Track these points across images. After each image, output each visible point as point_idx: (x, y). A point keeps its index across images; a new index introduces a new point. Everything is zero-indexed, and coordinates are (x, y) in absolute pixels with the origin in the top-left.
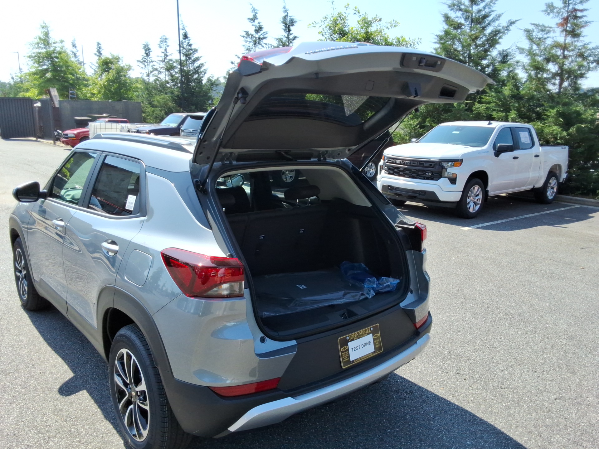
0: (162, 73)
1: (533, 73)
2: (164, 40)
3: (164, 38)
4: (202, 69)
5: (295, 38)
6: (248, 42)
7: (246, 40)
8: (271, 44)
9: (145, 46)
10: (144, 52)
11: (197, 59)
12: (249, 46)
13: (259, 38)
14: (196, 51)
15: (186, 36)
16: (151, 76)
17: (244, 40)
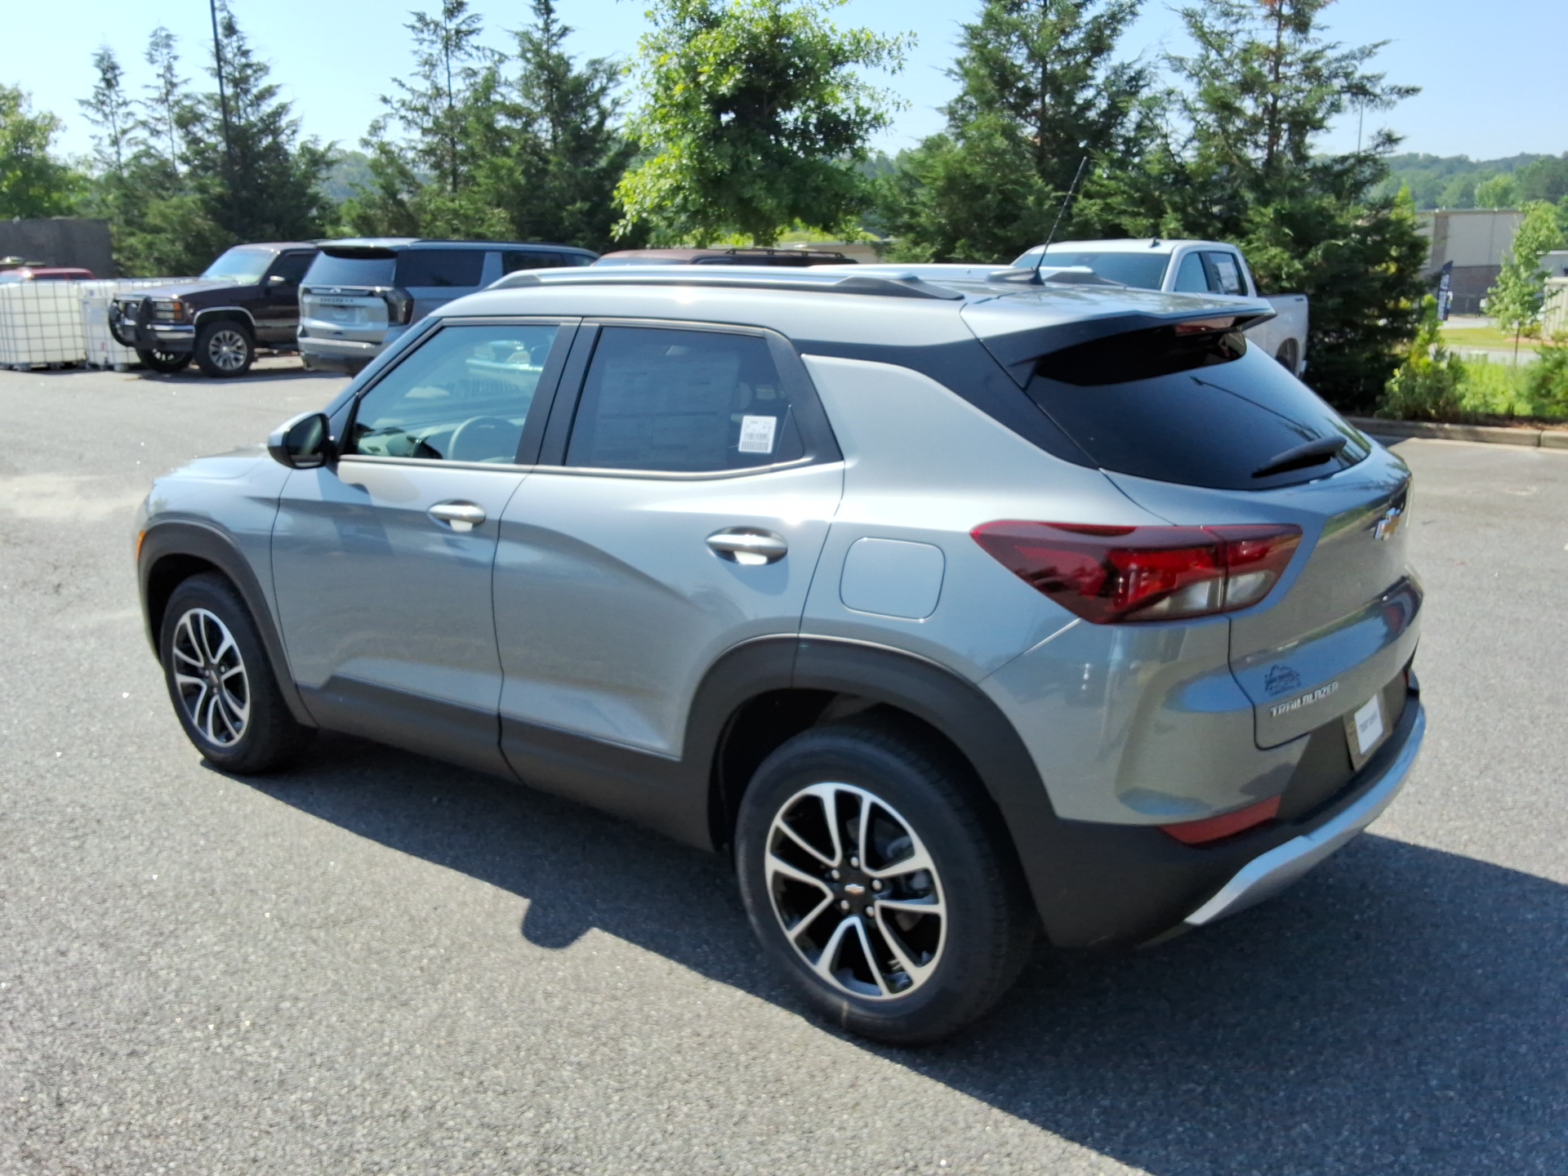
0: (163, 136)
1: (1210, 119)
2: (163, 41)
3: (164, 34)
4: (284, 122)
5: (565, 31)
6: (426, 44)
7: (421, 36)
8: (492, 47)
9: (102, 59)
10: (100, 75)
11: (269, 92)
12: (431, 55)
13: (458, 32)
14: (262, 69)
15: (230, 29)
16: (123, 143)
17: (414, 37)
